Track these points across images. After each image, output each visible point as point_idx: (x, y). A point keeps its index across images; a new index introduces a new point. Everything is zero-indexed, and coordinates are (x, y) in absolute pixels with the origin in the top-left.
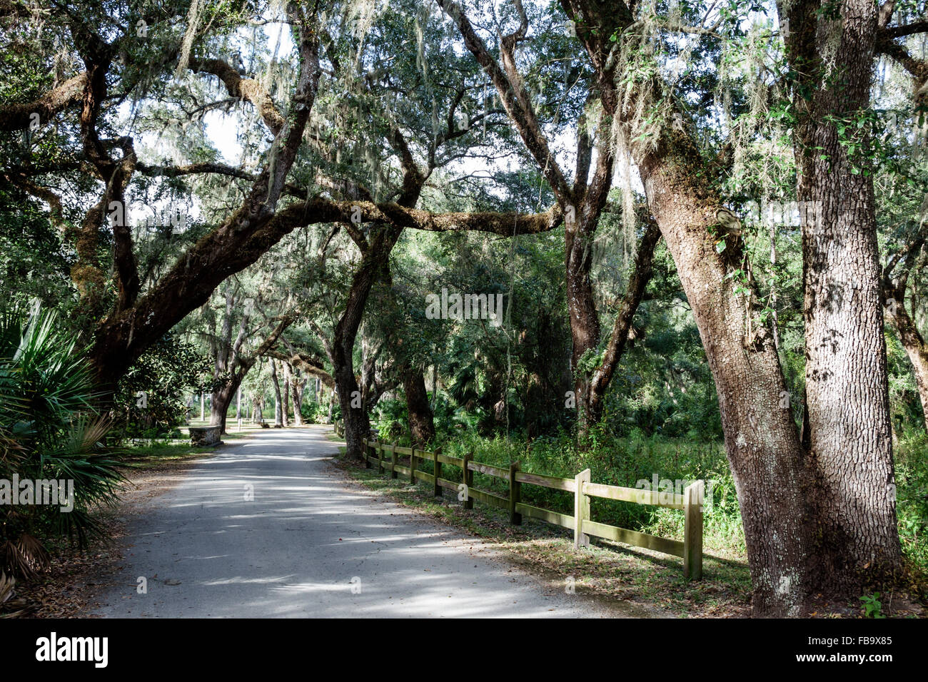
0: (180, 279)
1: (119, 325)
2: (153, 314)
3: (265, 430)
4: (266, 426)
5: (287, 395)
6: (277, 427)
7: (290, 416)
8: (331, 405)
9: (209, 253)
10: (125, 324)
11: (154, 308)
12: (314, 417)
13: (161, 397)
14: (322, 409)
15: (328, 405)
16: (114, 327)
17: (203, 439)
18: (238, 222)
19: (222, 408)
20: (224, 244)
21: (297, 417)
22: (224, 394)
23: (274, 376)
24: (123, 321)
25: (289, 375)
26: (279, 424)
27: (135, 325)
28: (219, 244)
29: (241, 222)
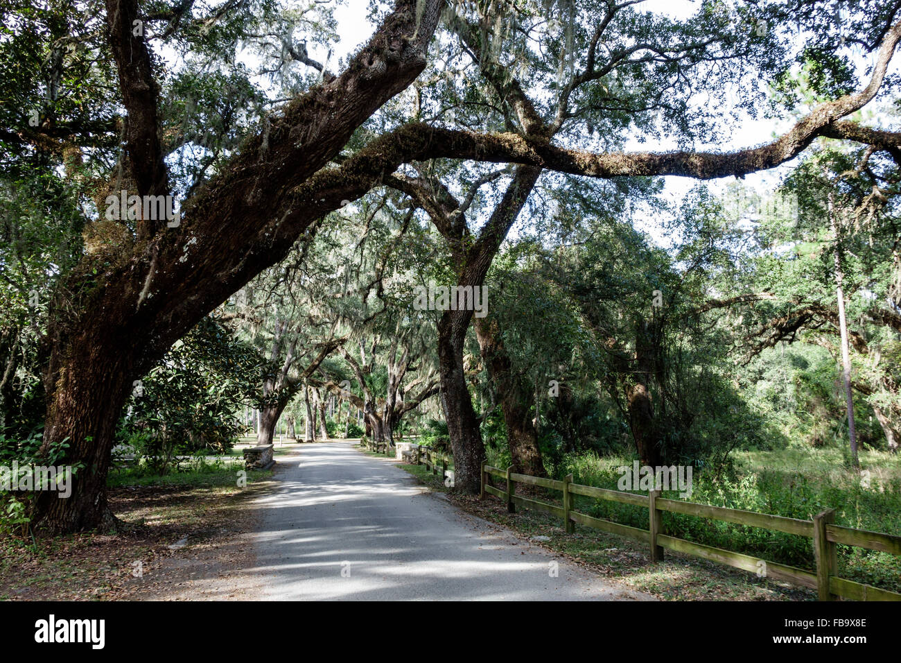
0: (249, 173)
1: (128, 267)
2: (194, 241)
3: (300, 445)
4: (300, 441)
5: (315, 416)
6: (309, 441)
7: (317, 431)
8: (347, 423)
9: (308, 121)
10: (142, 264)
11: (196, 230)
12: (334, 433)
13: (211, 414)
14: (340, 427)
15: (345, 424)
16: (118, 273)
17: (258, 462)
18: (365, 62)
19: (270, 427)
20: (337, 108)
21: (324, 434)
22: (272, 413)
23: (307, 400)
24: (135, 259)
25: (318, 400)
26: (310, 439)
27: (159, 265)
28: (325, 108)
29: (371, 63)
